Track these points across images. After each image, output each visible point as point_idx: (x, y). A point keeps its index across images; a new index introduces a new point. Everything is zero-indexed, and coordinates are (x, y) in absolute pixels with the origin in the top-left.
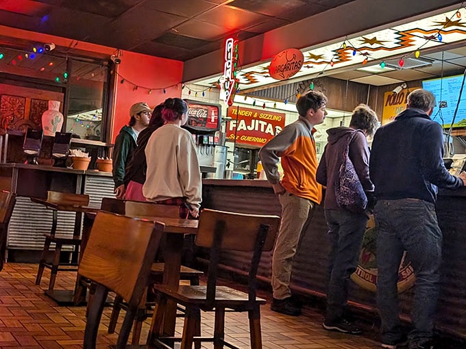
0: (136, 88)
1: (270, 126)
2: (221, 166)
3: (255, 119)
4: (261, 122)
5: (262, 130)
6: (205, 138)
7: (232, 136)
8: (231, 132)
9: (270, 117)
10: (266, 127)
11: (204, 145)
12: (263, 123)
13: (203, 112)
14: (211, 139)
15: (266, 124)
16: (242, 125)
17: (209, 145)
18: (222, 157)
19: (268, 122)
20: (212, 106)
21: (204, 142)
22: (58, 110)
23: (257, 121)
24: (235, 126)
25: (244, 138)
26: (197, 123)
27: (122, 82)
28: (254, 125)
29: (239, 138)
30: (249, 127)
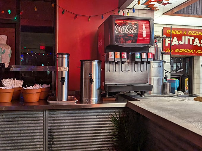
0: (76, 17)
1: (197, 40)
2: (158, 80)
3: (185, 36)
4: (189, 37)
5: (191, 43)
6: (138, 55)
7: (168, 50)
8: (167, 47)
9: (196, 33)
10: (193, 41)
11: (136, 63)
12: (191, 38)
13: (132, 27)
14: (144, 55)
15: (193, 38)
16: (175, 41)
17: (142, 62)
18: (159, 72)
19: (195, 37)
20: (143, 20)
21: (136, 60)
22: (5, 43)
23: (187, 37)
24: (169, 42)
25: (177, 51)
26: (126, 40)
27: (63, 13)
28: (185, 40)
29: (174, 51)
30: (180, 42)
